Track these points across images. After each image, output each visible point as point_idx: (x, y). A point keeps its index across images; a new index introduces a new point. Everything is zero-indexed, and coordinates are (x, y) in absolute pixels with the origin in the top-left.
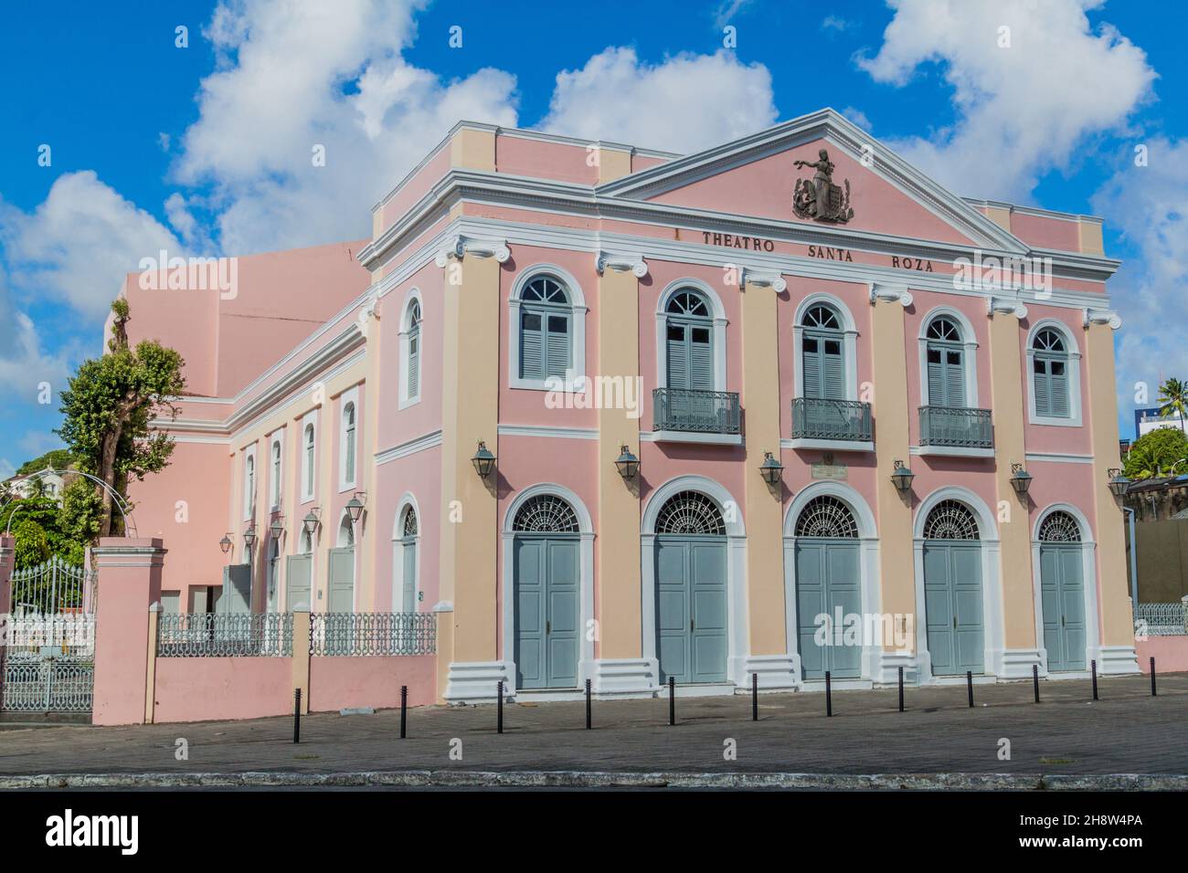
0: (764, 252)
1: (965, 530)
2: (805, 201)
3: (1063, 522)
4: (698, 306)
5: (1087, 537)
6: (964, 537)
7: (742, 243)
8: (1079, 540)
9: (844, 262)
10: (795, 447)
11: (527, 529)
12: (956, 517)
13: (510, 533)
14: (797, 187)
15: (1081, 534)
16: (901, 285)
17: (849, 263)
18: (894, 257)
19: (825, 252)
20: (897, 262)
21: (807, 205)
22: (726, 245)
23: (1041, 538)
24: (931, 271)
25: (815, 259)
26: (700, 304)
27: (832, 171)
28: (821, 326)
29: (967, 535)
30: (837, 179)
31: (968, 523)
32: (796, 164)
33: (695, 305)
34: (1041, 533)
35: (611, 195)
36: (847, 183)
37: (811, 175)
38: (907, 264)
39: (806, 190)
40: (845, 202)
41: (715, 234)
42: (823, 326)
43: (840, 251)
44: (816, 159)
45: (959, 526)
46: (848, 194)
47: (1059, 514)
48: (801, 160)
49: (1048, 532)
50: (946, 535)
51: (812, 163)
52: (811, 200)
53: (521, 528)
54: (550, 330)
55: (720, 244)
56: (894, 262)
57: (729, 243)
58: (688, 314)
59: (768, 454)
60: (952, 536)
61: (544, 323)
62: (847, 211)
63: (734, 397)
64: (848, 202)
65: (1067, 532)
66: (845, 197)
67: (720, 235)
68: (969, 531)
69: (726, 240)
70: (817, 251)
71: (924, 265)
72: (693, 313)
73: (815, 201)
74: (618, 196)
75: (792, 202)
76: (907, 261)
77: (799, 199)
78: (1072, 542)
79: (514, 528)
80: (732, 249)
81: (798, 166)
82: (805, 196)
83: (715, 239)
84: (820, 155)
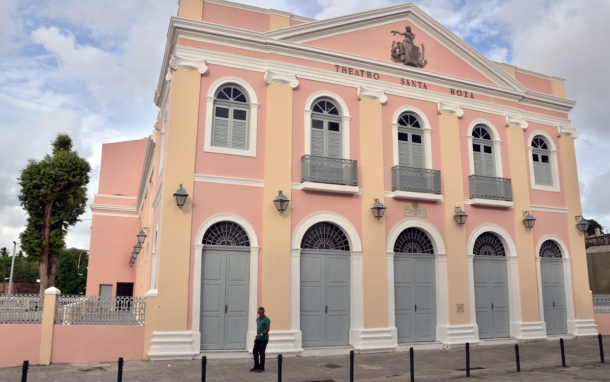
0: (373, 80)
1: (497, 250)
2: (398, 53)
3: (552, 247)
4: (332, 109)
5: (566, 255)
6: (497, 255)
7: (360, 73)
8: (561, 257)
9: (422, 89)
10: (394, 196)
11: (213, 244)
12: (492, 243)
13: (200, 246)
14: (393, 45)
15: (562, 253)
16: (456, 105)
17: (425, 90)
18: (451, 89)
19: (411, 83)
20: (453, 92)
21: (400, 55)
22: (350, 74)
23: (540, 256)
24: (473, 98)
25: (404, 86)
26: (334, 107)
27: (414, 38)
28: (409, 126)
29: (498, 253)
30: (416, 42)
31: (498, 246)
32: (392, 32)
33: (330, 108)
34: (540, 253)
35: (276, 38)
36: (422, 45)
37: (401, 39)
38: (459, 93)
39: (398, 47)
40: (422, 56)
41: (343, 67)
42: (411, 126)
43: (420, 83)
44: (405, 31)
45: (493, 248)
46: (423, 52)
47: (549, 241)
48: (395, 30)
49: (544, 252)
50: (486, 253)
51: (402, 33)
52: (401, 53)
53: (209, 243)
54: (235, 117)
55: (346, 73)
56: (452, 92)
57: (351, 73)
58: (326, 113)
59: (376, 200)
60: (489, 254)
61: (231, 114)
62: (423, 61)
63: (354, 163)
64: (423, 56)
65: (554, 253)
66: (422, 53)
67: (345, 67)
68: (499, 251)
69: (350, 71)
70: (406, 82)
71: (469, 95)
72: (329, 113)
73: (404, 54)
74: (280, 39)
75: (390, 53)
76: (459, 92)
77: (395, 52)
78: (557, 258)
79: (204, 242)
80: (353, 76)
81: (393, 33)
82: (398, 50)
83: (343, 70)
84: (407, 29)
